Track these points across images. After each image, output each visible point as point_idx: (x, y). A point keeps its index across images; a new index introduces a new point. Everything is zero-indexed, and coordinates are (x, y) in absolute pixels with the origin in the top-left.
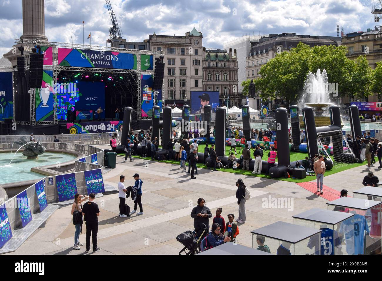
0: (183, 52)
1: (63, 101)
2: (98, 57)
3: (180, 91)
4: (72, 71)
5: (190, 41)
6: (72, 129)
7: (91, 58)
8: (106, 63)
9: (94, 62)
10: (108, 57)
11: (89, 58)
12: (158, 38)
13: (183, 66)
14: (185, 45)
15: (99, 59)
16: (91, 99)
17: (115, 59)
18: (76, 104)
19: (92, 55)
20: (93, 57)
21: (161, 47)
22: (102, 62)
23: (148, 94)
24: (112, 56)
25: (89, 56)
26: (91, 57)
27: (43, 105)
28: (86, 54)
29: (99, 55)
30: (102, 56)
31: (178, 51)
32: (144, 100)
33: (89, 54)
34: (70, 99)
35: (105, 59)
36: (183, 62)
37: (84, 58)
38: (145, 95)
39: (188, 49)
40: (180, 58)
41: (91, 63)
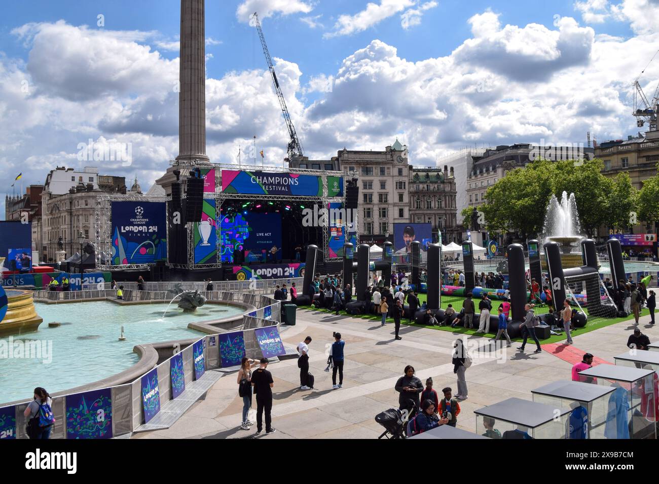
0: (382, 172)
1: (228, 238)
2: (273, 181)
3: (380, 223)
4: (239, 199)
5: (392, 157)
6: (239, 274)
7: (263, 183)
8: (283, 189)
9: (267, 188)
10: (285, 181)
11: (261, 183)
12: (349, 155)
13: (383, 191)
14: (386, 163)
15: (274, 183)
16: (264, 234)
17: (295, 182)
18: (244, 241)
19: (265, 178)
20: (266, 181)
21: (354, 166)
22: (278, 188)
23: (337, 228)
24: (290, 179)
25: (261, 180)
26: (264, 181)
27: (203, 244)
28: (257, 177)
29: (273, 178)
30: (278, 179)
31: (376, 171)
32: (332, 235)
33: (261, 177)
34: (237, 235)
35: (281, 184)
36: (383, 185)
37: (255, 182)
38: (334, 229)
39: (388, 168)
40: (379, 180)
41: (264, 188)
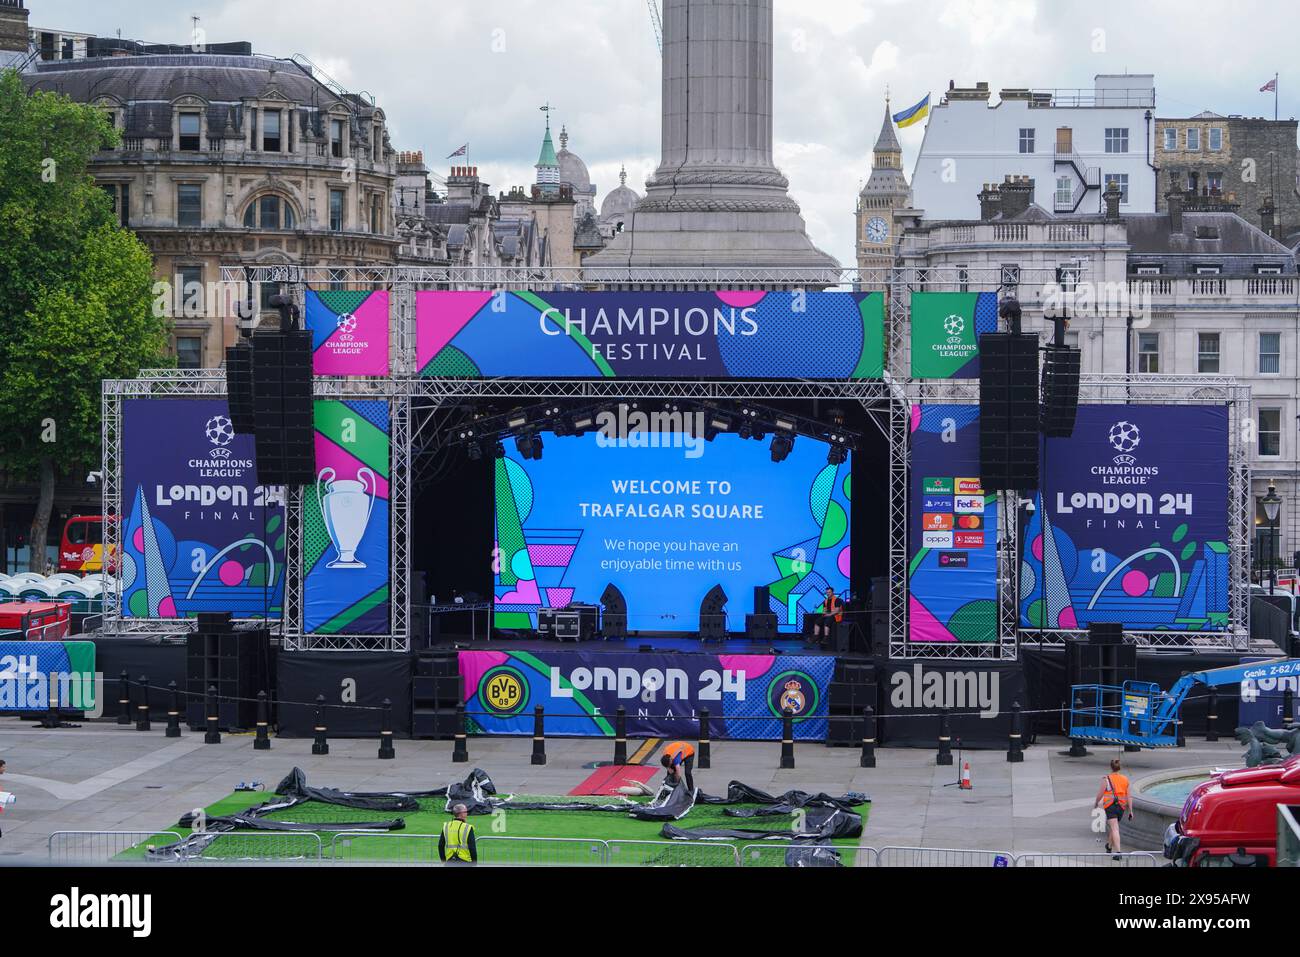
2: (637, 325)
6: (495, 682)
7: (593, 333)
8: (685, 352)
9: (609, 352)
10: (696, 322)
11: (584, 332)
15: (642, 332)
17: (740, 325)
19: (602, 312)
20: (607, 325)
22: (661, 352)
24: (717, 312)
25: (583, 322)
26: (597, 325)
27: (339, 561)
28: (568, 311)
29: (640, 312)
30: (659, 317)
33: (583, 311)
35: (677, 332)
37: (558, 333)
41: (594, 353)
